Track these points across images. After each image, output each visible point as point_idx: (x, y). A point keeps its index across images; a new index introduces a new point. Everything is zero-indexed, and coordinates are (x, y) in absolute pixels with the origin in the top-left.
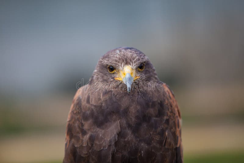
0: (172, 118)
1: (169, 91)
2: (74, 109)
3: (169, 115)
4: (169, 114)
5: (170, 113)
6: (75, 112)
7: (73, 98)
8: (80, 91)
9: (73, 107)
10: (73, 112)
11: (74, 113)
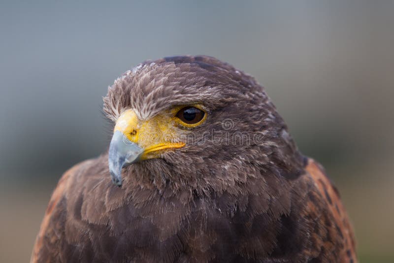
0: (329, 254)
1: (324, 179)
2: (49, 231)
3: (319, 248)
4: (320, 242)
5: (324, 240)
6: (52, 240)
7: (50, 198)
8: (68, 177)
9: (49, 226)
10: (46, 238)
11: (50, 244)
